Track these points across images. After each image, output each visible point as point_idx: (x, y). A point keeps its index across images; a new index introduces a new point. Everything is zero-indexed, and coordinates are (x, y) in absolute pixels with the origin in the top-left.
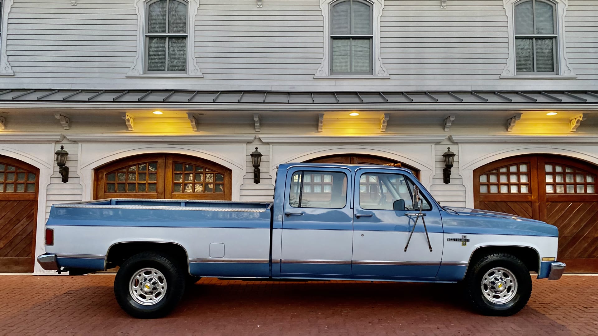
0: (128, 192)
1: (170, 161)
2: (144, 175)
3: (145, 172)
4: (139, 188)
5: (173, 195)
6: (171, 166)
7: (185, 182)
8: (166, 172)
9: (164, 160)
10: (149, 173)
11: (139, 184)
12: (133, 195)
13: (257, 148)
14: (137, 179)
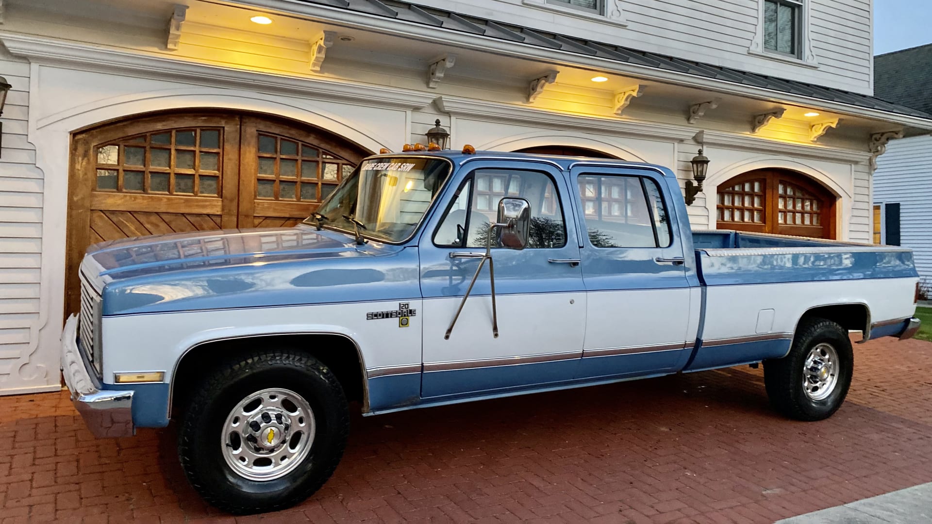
0: (150, 192)
1: (251, 130)
2: (188, 157)
3: (192, 149)
4: (178, 184)
5: (258, 204)
6: (254, 141)
7: (281, 176)
8: (242, 152)
9: (239, 126)
10: (201, 152)
11: (178, 175)
12: (165, 200)
13: (439, 122)
14: (172, 163)
